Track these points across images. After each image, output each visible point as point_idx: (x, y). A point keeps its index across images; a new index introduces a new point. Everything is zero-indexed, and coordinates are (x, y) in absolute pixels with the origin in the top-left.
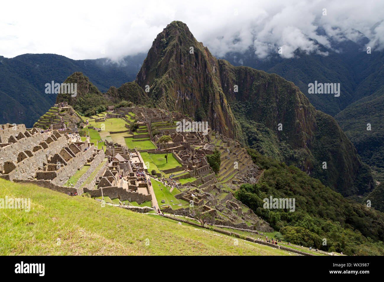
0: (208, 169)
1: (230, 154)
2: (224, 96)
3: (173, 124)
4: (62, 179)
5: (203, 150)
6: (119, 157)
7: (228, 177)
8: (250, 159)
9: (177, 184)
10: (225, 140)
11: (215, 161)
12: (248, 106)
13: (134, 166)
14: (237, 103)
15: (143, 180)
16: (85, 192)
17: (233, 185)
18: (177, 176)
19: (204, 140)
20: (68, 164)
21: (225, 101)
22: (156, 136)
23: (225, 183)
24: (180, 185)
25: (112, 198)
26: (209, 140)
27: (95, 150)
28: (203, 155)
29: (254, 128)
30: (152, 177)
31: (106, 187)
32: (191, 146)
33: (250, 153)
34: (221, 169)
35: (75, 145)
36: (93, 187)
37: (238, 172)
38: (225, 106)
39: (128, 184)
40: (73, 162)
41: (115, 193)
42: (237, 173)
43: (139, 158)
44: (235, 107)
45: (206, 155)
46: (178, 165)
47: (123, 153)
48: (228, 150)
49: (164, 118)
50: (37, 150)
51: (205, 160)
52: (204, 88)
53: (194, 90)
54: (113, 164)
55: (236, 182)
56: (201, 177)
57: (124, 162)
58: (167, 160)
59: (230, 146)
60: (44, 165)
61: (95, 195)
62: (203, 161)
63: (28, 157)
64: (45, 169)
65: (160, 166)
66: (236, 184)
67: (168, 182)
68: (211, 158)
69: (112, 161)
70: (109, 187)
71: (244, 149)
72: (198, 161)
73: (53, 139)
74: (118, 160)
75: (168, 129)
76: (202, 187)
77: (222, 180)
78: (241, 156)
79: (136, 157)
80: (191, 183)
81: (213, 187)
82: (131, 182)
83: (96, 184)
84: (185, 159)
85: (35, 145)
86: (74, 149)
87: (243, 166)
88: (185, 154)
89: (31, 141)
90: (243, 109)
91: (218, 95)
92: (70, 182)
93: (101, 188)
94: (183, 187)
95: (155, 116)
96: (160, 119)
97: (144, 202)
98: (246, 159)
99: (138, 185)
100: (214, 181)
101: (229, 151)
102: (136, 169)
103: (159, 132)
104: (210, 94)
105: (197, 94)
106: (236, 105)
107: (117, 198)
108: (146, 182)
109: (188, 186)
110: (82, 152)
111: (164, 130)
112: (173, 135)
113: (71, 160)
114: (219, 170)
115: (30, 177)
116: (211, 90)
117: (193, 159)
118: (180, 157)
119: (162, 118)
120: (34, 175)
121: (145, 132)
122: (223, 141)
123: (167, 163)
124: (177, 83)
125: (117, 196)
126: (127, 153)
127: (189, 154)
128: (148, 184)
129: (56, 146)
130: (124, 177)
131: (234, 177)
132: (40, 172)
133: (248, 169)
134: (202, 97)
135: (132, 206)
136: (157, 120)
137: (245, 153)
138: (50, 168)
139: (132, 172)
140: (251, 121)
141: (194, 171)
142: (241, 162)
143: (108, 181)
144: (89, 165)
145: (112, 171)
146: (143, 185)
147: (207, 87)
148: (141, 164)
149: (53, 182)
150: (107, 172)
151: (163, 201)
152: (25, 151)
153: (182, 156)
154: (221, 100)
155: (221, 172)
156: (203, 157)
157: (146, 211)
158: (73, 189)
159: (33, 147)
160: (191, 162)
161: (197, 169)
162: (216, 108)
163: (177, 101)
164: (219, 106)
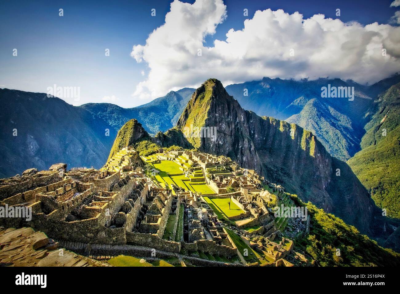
21: (253, 146)
38: (253, 150)
52: (235, 134)
105: (229, 139)
116: (241, 136)
134: (233, 142)
147: (237, 133)
154: (250, 146)
162: (245, 152)
163: (212, 145)
164: (248, 151)
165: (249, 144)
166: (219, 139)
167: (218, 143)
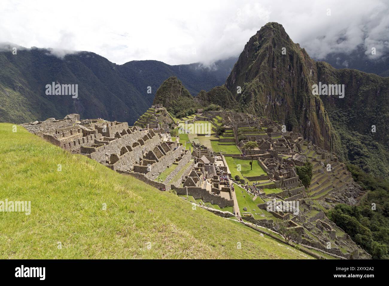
0: (296, 182)
1: (324, 168)
2: (321, 103)
3: (260, 130)
4: (154, 174)
5: (292, 160)
6: (204, 159)
7: (320, 193)
8: (350, 177)
9: (261, 192)
10: (319, 151)
11: (306, 174)
12: (350, 115)
13: (218, 169)
14: (337, 111)
15: (226, 185)
16: (172, 189)
17: (326, 203)
18: (262, 185)
19: (294, 150)
20: (159, 161)
21: (322, 108)
22: (242, 141)
23: (316, 199)
24: (264, 194)
25: (196, 198)
26: (299, 150)
27: (183, 150)
28: (292, 165)
29: (357, 140)
30: (235, 182)
31: (191, 187)
32: (279, 155)
33: (351, 169)
34: (312, 183)
35: (166, 144)
36: (179, 185)
37: (333, 189)
38: (321, 113)
39: (211, 186)
40: (163, 159)
41: (199, 194)
42: (333, 191)
43: (223, 161)
44: (335, 116)
45: (296, 166)
46: (263, 173)
47: (208, 156)
48: (322, 163)
49: (252, 124)
50: (136, 146)
51: (294, 171)
52: (298, 93)
53: (286, 94)
54: (199, 165)
55: (330, 200)
56: (288, 189)
57: (209, 164)
58: (251, 167)
59: (324, 159)
60: (141, 159)
61: (181, 192)
62: (291, 172)
63: (129, 151)
64: (140, 164)
65: (244, 173)
66: (330, 202)
67: (251, 190)
68: (302, 170)
69: (197, 162)
70: (194, 187)
71: (343, 164)
72: (285, 172)
73: (149, 137)
74: (204, 162)
75: (254, 134)
76: (289, 200)
77: (312, 196)
78: (338, 171)
79: (221, 160)
80: (276, 194)
81: (302, 202)
82: (214, 185)
83: (183, 183)
84: (271, 168)
85: (135, 141)
86: (166, 147)
87: (340, 183)
88: (272, 163)
89: (131, 137)
90: (344, 118)
91: (314, 101)
92: (160, 177)
93: (187, 187)
94: (267, 197)
95: (243, 120)
96: (247, 124)
97: (226, 207)
98: (344, 175)
99: (221, 189)
100: (303, 196)
101: (324, 165)
102: (219, 173)
103: (245, 137)
104: (304, 100)
105: (289, 100)
106: (336, 113)
107: (201, 199)
108: (229, 187)
109: (273, 197)
110: (172, 151)
111: (250, 135)
112: (260, 141)
113: (162, 157)
114: (310, 184)
115: (129, 169)
116: (306, 95)
117: (280, 168)
118: (266, 166)
119: (249, 123)
120: (132, 167)
121: (231, 137)
122: (316, 152)
123: (251, 169)
124: (267, 87)
125: (201, 197)
126: (212, 156)
127: (276, 163)
128: (231, 190)
129: (151, 143)
130: (208, 180)
131: (328, 194)
132: (137, 165)
133: (347, 187)
134: (294, 103)
135: (214, 209)
136: (244, 125)
137: (343, 169)
138: (146, 163)
139: (216, 175)
140: (354, 132)
141: (280, 182)
142: (338, 178)
143: (193, 181)
144: (177, 164)
145: (197, 172)
146: (225, 189)
147: (301, 92)
148: (225, 168)
149: (146, 176)
150: (193, 172)
151: (245, 208)
152: (126, 146)
153: (268, 164)
154: (318, 107)
155: (311, 186)
156: (292, 168)
157: (227, 216)
158: (163, 184)
159: (132, 143)
160: (278, 171)
161: (284, 180)
162: (310, 115)
163: (266, 107)
164: (315, 114)
165: (316, 106)
166: (276, 99)
167: (275, 104)
